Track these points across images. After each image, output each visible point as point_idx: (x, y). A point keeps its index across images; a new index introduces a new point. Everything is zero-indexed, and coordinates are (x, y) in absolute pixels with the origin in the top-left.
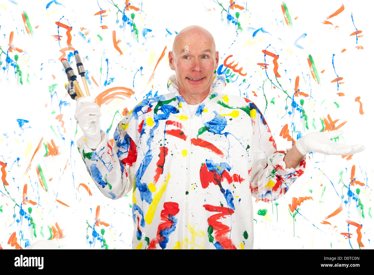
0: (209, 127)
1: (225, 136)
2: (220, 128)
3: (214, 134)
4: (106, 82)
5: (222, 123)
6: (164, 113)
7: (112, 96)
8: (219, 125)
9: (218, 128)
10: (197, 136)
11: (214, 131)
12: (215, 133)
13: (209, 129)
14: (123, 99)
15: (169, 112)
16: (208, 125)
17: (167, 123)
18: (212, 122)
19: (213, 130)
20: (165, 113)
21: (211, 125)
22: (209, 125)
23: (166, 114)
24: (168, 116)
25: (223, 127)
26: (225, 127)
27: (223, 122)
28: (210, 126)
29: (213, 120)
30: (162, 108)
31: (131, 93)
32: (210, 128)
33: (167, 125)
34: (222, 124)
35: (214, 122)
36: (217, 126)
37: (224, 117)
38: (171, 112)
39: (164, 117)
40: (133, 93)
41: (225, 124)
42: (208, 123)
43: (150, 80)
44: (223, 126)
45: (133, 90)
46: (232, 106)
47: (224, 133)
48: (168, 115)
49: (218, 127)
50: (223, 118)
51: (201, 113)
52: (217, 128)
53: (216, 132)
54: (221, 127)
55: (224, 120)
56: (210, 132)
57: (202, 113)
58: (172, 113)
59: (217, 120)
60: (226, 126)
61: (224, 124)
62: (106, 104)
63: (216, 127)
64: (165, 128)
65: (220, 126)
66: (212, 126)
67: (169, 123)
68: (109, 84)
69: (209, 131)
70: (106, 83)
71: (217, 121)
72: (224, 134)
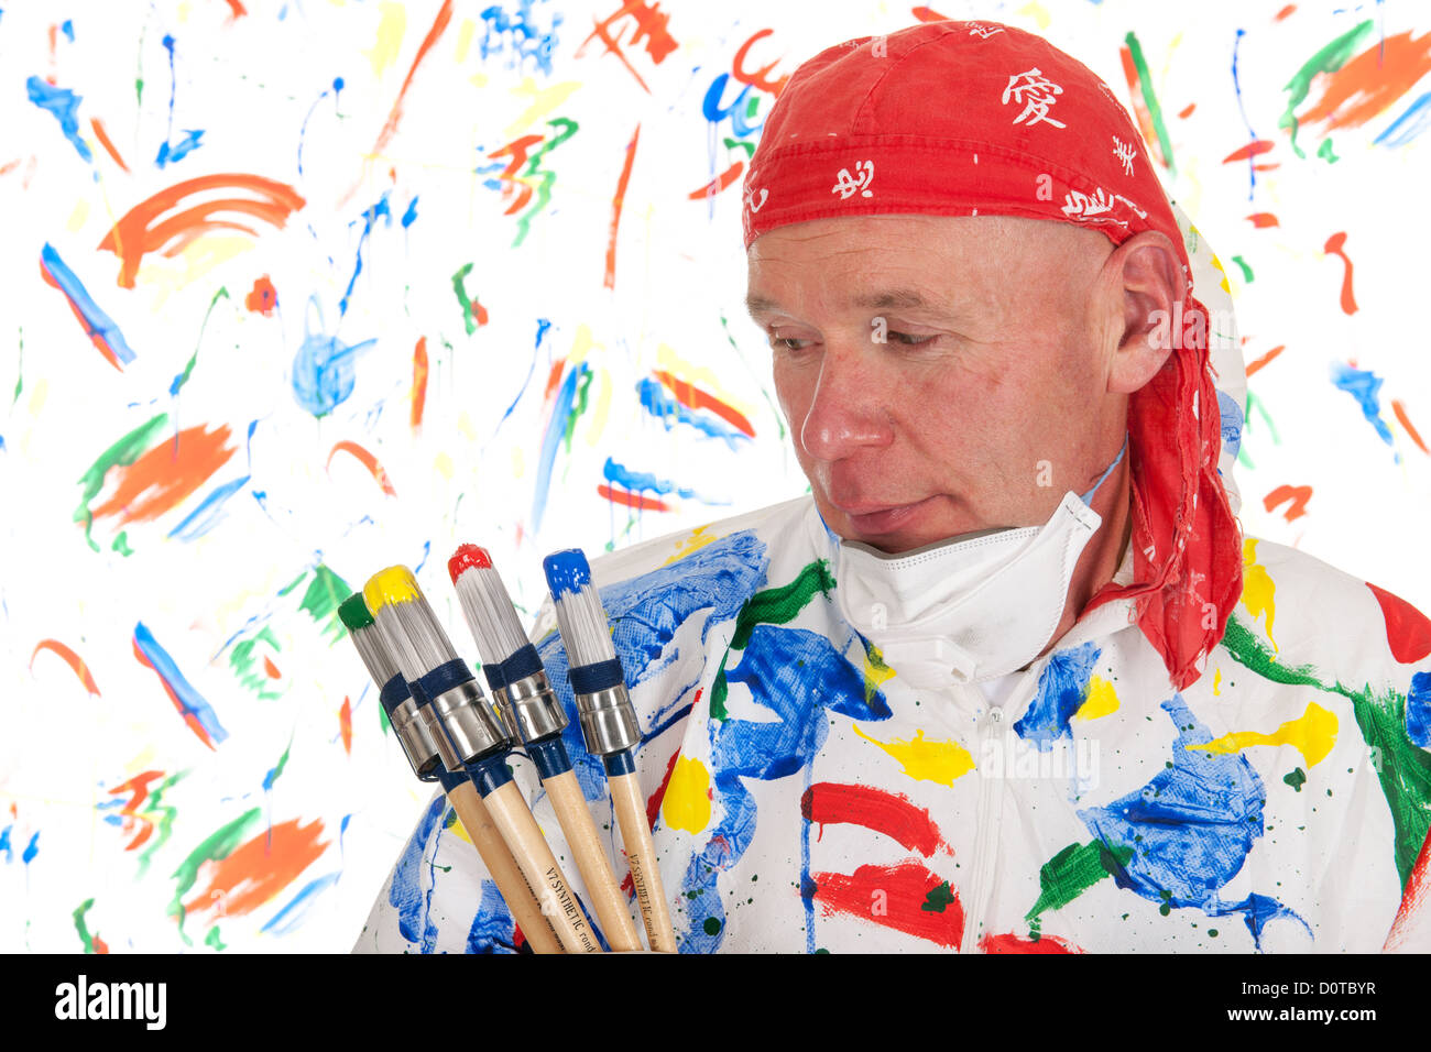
0: (1130, 843)
1: (1248, 932)
2: (1209, 860)
3: (1165, 911)
4: (165, 149)
5: (1230, 816)
6: (777, 709)
7: (195, 221)
8: (1200, 834)
9: (1194, 861)
10: (1028, 917)
11: (1165, 886)
12: (1169, 903)
13: (1129, 867)
14: (250, 231)
15: (810, 704)
16: (1117, 833)
17: (815, 812)
18: (1150, 798)
19: (1156, 871)
20: (786, 707)
21: (1141, 830)
22: (1124, 826)
23: (792, 715)
24: (811, 742)
25: (1237, 849)
26: (1248, 847)
27: (1238, 805)
28: (1139, 838)
29: (1161, 783)
30: (754, 664)
31: (287, 202)
32: (1131, 854)
33: (815, 826)
34: (1230, 823)
35: (1167, 798)
36: (1187, 839)
37: (1244, 761)
38: (826, 698)
39: (782, 749)
40: (300, 203)
41: (1252, 820)
42: (1116, 810)
43: (382, 141)
44: (1236, 841)
45: (300, 191)
46: (1302, 664)
47: (1244, 898)
48: (806, 731)
49: (1197, 845)
50: (1235, 772)
51: (1064, 725)
52: (1189, 855)
53: (1180, 891)
54: (1217, 844)
55: (1246, 786)
56: (1136, 887)
57: (1073, 720)
58: (840, 709)
59: (1188, 783)
60: (1256, 842)
61: (1240, 824)
62: (169, 255)
63: (1185, 846)
64: (807, 853)
65: (1214, 835)
66: (1151, 836)
67: (824, 805)
68: (178, 157)
69: (1124, 881)
70: (164, 154)
71: (1190, 797)
72: (1240, 907)
